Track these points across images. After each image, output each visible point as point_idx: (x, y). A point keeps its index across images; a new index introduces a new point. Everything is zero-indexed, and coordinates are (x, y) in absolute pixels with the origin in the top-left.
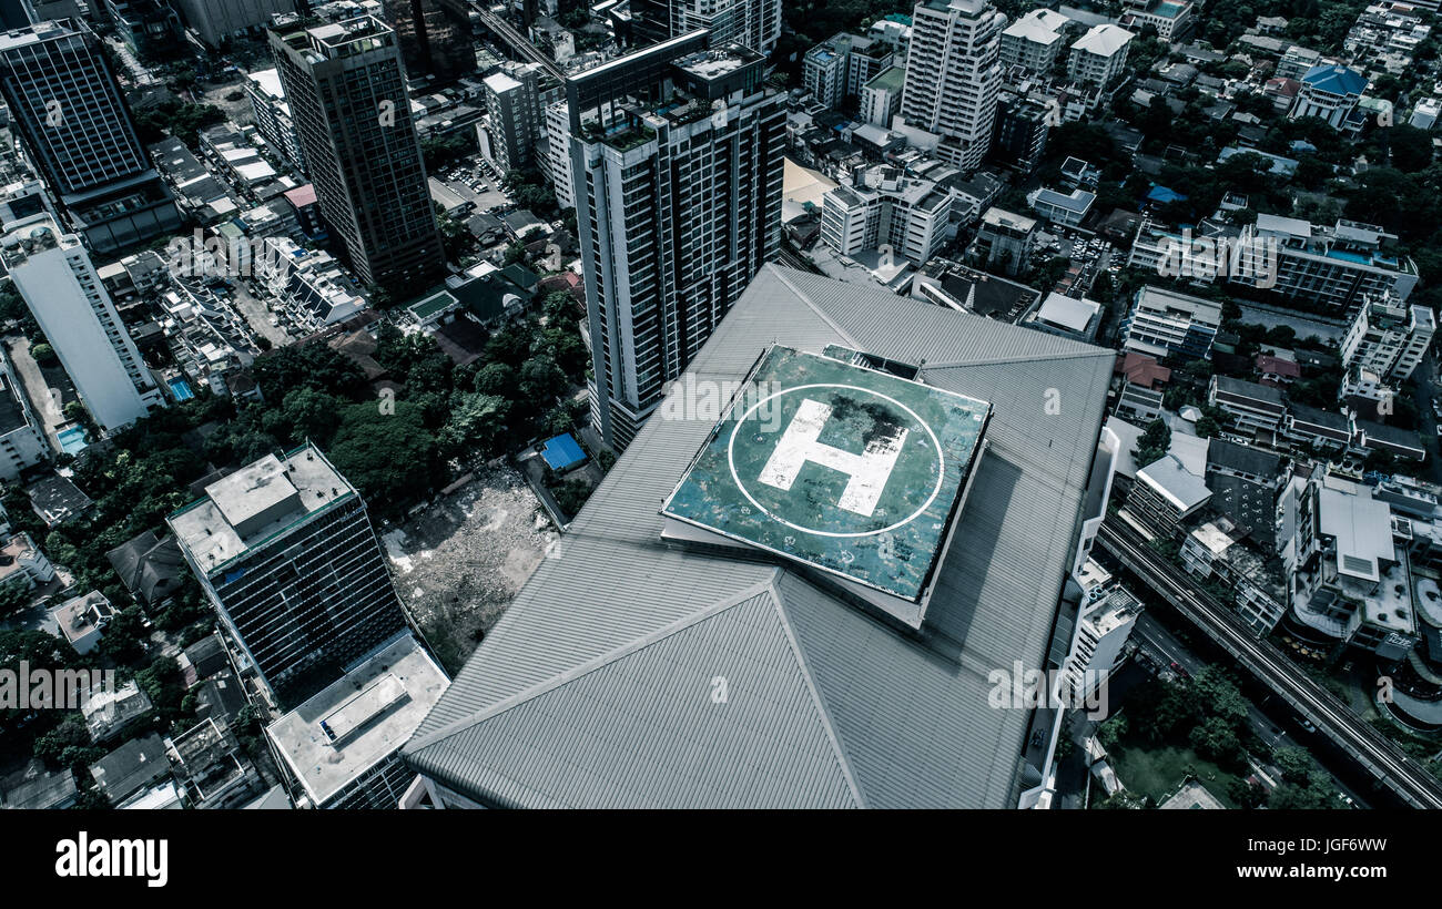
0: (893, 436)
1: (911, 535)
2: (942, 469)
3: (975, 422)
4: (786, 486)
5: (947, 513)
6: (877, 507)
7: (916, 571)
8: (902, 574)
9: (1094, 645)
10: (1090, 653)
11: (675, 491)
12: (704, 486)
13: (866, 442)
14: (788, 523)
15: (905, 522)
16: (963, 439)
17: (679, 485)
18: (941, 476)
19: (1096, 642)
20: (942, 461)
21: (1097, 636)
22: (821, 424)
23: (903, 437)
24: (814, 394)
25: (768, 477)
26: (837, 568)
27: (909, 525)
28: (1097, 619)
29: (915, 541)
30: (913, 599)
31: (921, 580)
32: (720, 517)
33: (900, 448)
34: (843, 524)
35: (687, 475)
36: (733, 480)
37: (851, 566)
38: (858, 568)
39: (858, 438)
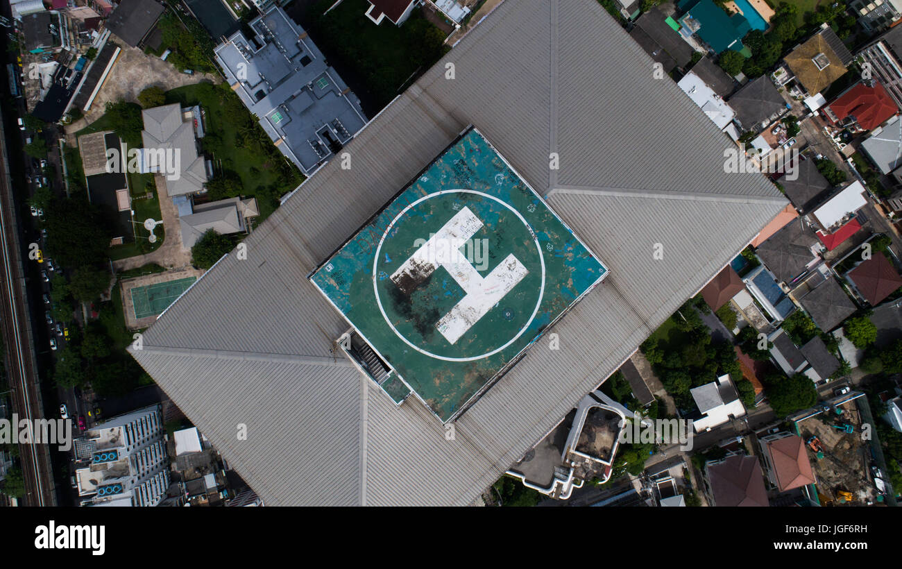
0: (406, 275)
1: (446, 180)
2: (389, 229)
3: (334, 264)
4: (511, 258)
5: (411, 187)
6: (456, 212)
7: (460, 149)
8: (471, 151)
9: (129, 425)
10: (134, 423)
11: (592, 287)
12: (570, 282)
13: (430, 277)
14: (526, 223)
15: (444, 192)
16: (355, 251)
17: (587, 291)
18: (394, 222)
19: (126, 426)
20: (385, 235)
21: (123, 430)
22: (454, 311)
23: (399, 272)
24: (443, 347)
25: (520, 271)
26: (512, 172)
27: (443, 188)
28: (113, 441)
29: (447, 173)
30: (475, 130)
31: (462, 141)
32: (570, 249)
33: (408, 261)
34: (488, 207)
35: (578, 299)
36: (546, 279)
37: (501, 170)
38: (497, 167)
39: (434, 283)
